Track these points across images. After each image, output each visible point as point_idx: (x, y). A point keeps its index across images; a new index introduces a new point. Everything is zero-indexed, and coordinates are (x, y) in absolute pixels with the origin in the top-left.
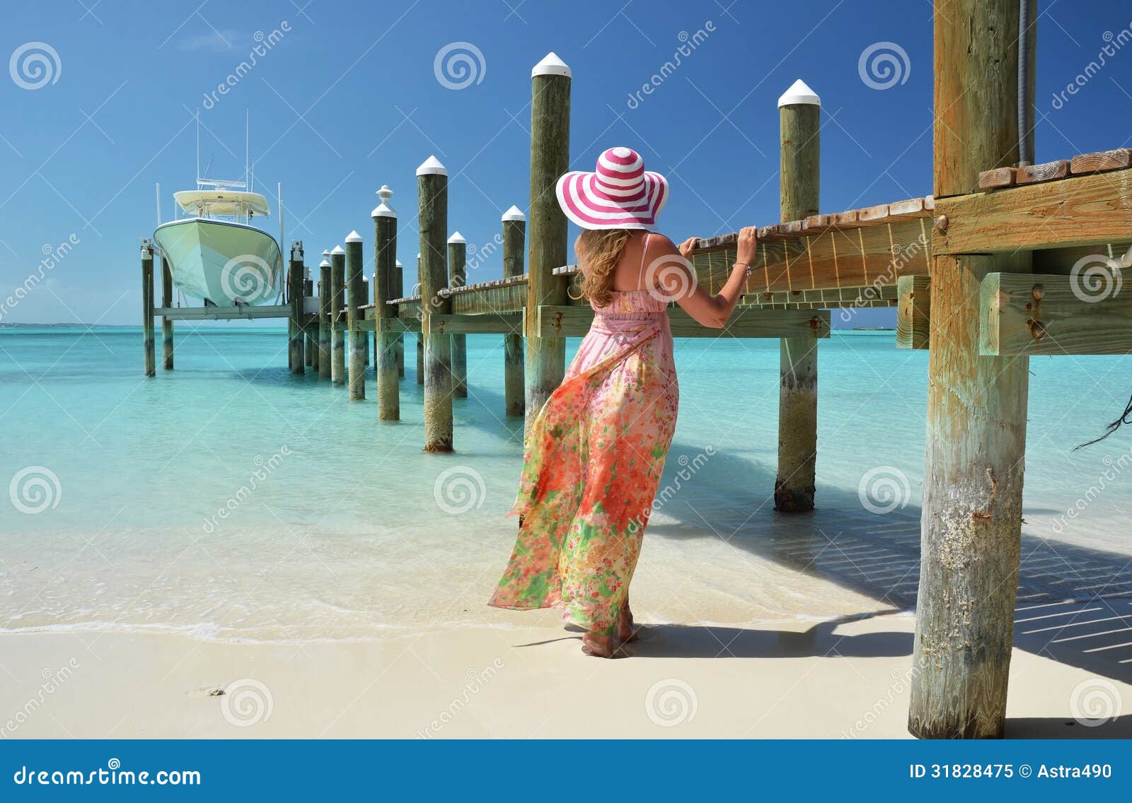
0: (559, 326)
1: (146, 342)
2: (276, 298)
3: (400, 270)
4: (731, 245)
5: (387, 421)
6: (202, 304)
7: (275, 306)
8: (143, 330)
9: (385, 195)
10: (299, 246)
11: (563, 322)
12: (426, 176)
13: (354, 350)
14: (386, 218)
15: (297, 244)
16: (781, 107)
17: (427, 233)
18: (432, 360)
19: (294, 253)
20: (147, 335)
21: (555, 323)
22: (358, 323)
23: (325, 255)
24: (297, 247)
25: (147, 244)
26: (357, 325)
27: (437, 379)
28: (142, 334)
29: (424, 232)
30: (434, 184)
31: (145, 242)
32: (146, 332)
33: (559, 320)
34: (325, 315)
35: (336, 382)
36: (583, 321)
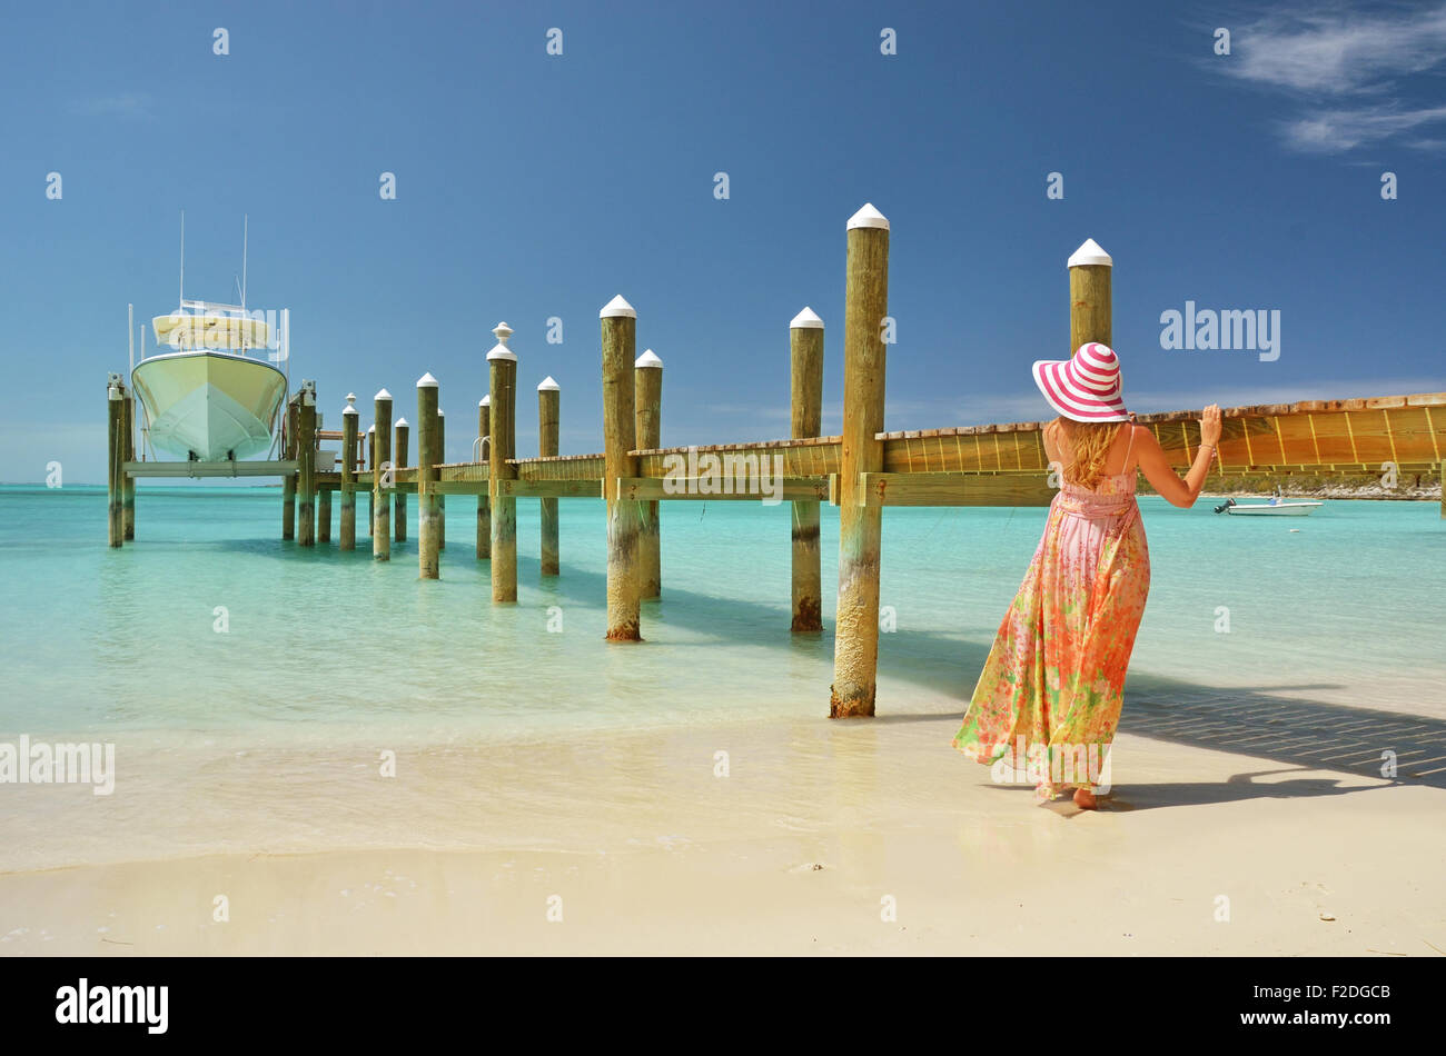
0: (882, 494)
1: (112, 506)
2: (270, 451)
3: (442, 418)
4: (1192, 421)
5: (505, 603)
6: (185, 458)
7: (268, 461)
8: (108, 490)
9: (503, 333)
10: (311, 388)
11: (887, 490)
12: (614, 318)
13: (427, 518)
14: (507, 361)
15: (309, 385)
16: (1071, 268)
17: (616, 385)
18: (621, 530)
19: (305, 396)
20: (113, 495)
21: (879, 491)
22: (434, 485)
23: (350, 399)
24: (309, 389)
25: (117, 381)
26: (431, 487)
27: (626, 552)
28: (106, 494)
29: (612, 382)
30: (624, 327)
31: (115, 378)
32: (112, 491)
33: (883, 487)
34: (349, 474)
35: (379, 557)
36: (905, 489)
